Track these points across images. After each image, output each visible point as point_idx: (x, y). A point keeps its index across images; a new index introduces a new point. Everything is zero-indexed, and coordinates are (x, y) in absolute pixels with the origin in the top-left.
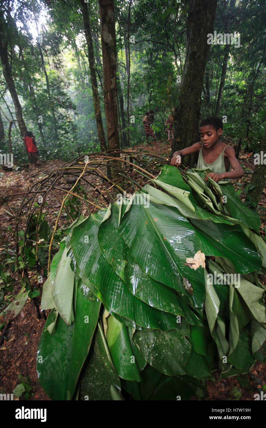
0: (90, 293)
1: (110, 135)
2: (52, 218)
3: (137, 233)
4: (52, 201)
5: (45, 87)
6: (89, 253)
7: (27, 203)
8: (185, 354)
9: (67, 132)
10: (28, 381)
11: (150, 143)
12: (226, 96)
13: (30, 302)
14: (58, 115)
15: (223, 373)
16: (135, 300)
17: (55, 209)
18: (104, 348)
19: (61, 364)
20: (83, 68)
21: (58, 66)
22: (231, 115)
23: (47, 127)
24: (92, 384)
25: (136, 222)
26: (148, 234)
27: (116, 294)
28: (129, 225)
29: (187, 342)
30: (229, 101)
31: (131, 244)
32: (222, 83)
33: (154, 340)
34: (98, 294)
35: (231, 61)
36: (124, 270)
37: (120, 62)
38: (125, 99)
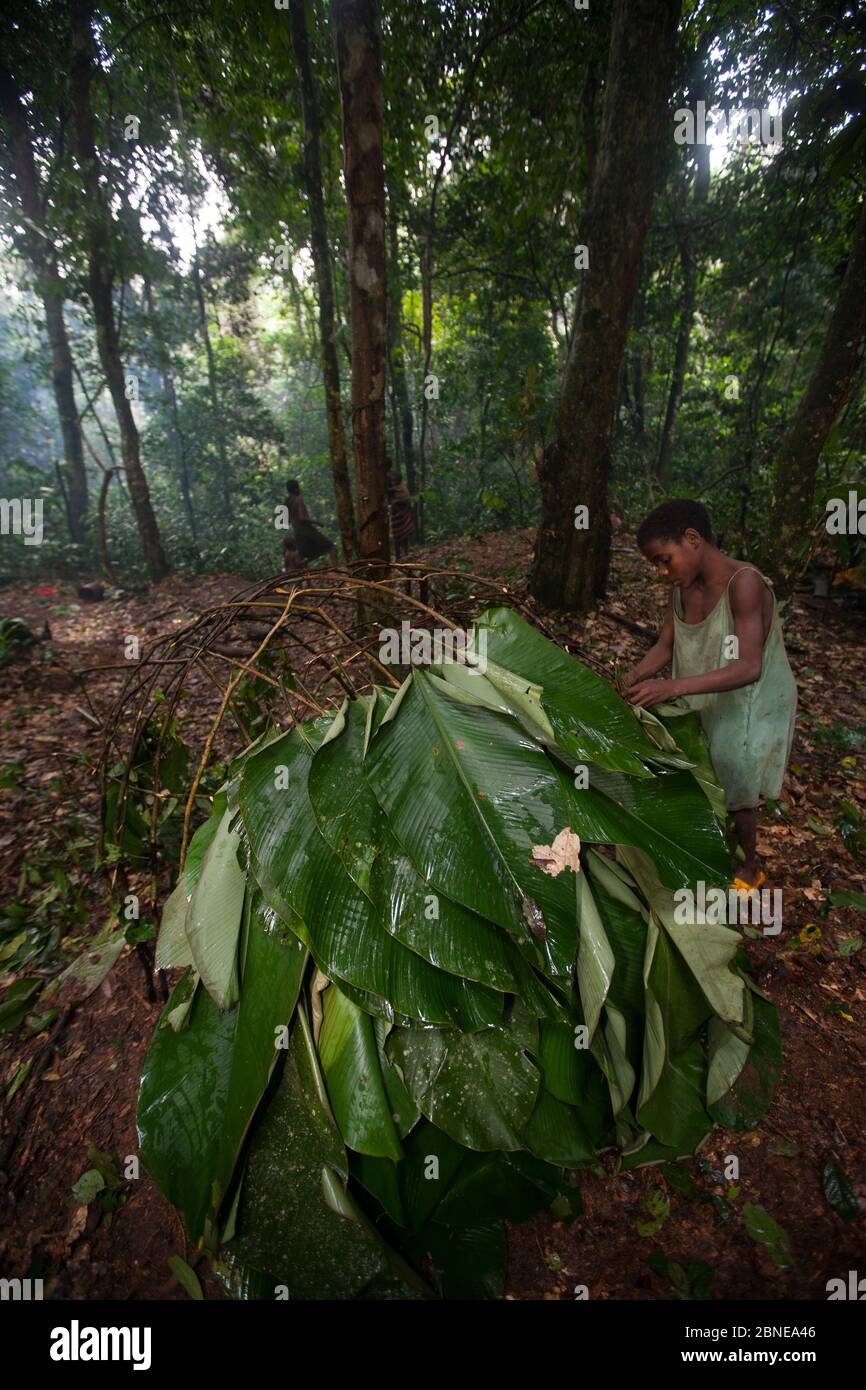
0: (283, 927)
1: (365, 519)
2: (201, 731)
3: (410, 778)
4: (204, 685)
5: (205, 382)
6: (284, 826)
7: (136, 691)
8: (522, 1097)
9: (256, 501)
10: (113, 1166)
11: (479, 538)
12: (688, 418)
13: (129, 958)
14: (237, 453)
15: (625, 1154)
16: (395, 948)
17: (211, 707)
18: (310, 1070)
19: (199, 1114)
20: (309, 334)
21: (242, 329)
22: (702, 469)
23: (203, 486)
24: (277, 1168)
25: (409, 750)
26: (439, 779)
27: (347, 931)
28: (392, 756)
29: (528, 1067)
30: (696, 433)
31: (394, 805)
32: (677, 386)
33: (442, 1057)
34: (299, 929)
35: (700, 331)
36: (369, 869)
37: (406, 321)
38: (417, 417)
